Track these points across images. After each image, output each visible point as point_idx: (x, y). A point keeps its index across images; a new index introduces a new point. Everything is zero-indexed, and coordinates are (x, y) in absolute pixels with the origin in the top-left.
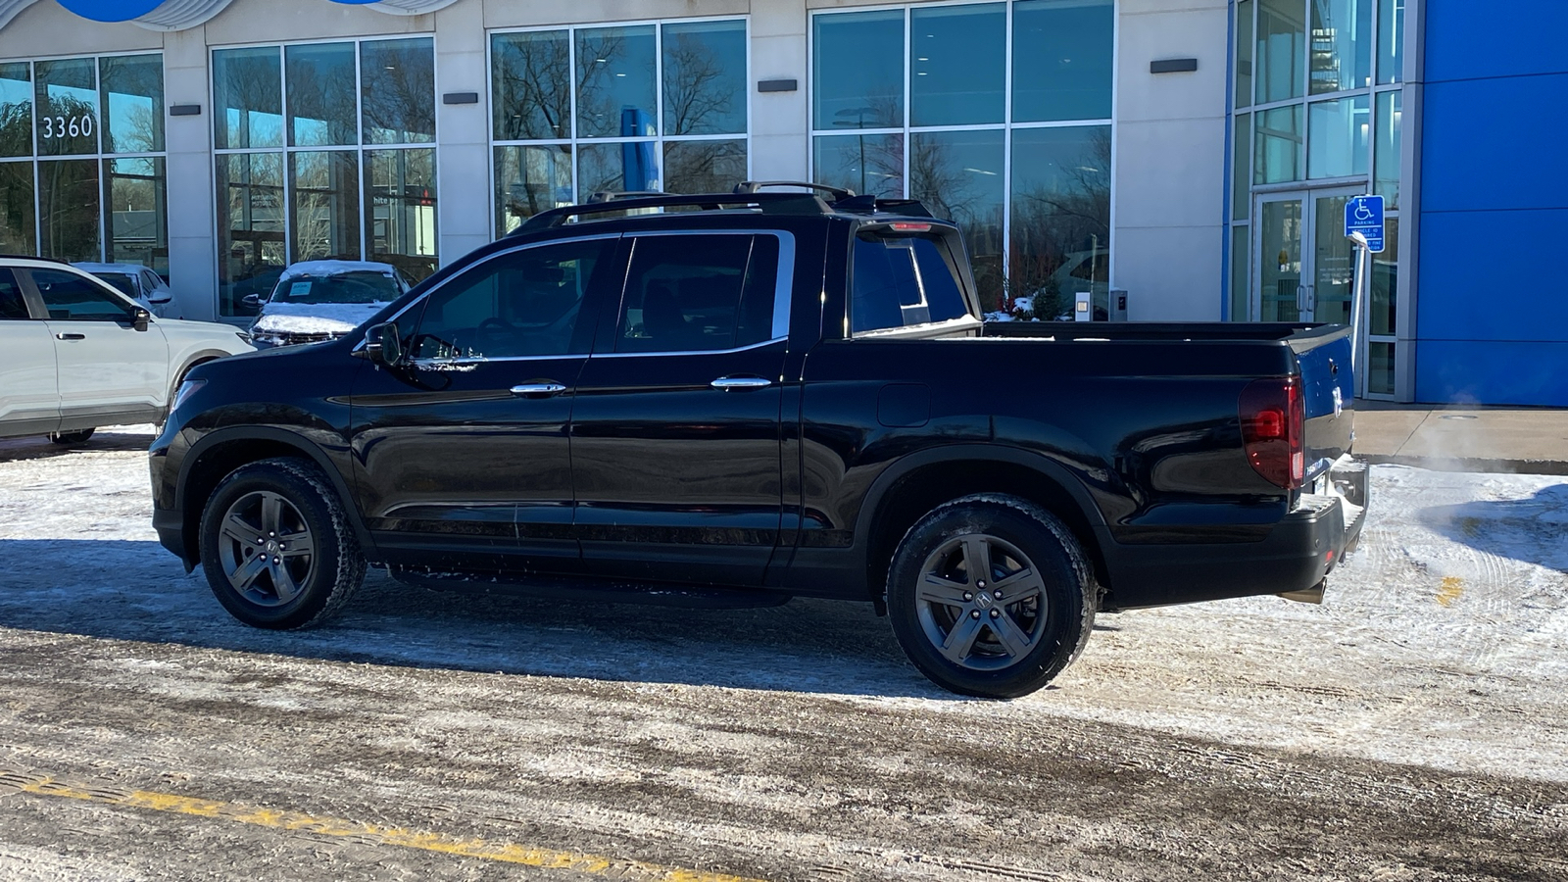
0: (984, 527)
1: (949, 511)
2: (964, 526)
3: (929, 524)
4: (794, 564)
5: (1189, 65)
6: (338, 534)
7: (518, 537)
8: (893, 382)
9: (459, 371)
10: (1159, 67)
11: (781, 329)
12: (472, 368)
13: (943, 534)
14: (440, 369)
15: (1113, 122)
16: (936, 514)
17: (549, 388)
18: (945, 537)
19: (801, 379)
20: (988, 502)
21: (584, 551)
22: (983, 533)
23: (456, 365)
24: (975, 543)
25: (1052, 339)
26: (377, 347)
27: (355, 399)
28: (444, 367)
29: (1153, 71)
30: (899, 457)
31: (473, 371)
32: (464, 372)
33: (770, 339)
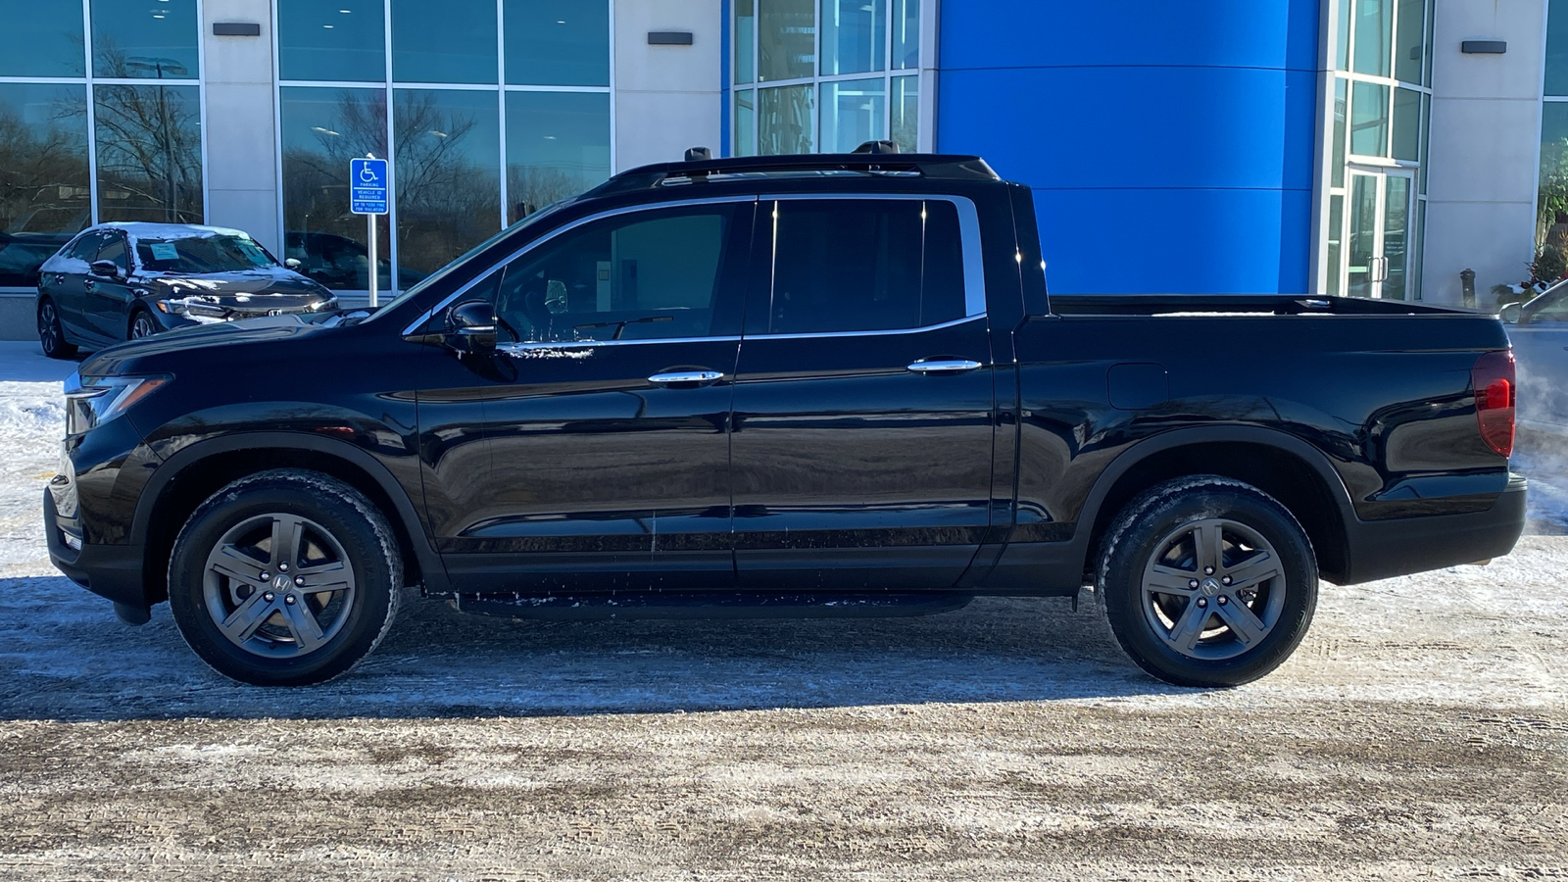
0: (1223, 511)
1: (1182, 497)
2: (1200, 511)
3: (1159, 511)
4: (1003, 561)
5: (685, 39)
6: (389, 561)
7: (653, 551)
8: (1120, 361)
9: (570, 357)
10: (656, 38)
11: (976, 306)
12: (587, 353)
13: (1177, 521)
14: (541, 355)
15: (611, 90)
16: (1166, 499)
17: (704, 376)
18: (1178, 524)
19: (1015, 360)
20: (1222, 485)
21: (738, 562)
22: (1220, 517)
23: (562, 350)
24: (1207, 528)
25: (1272, 314)
26: (491, 331)
27: (421, 393)
28: (545, 353)
29: (650, 42)
30: (1137, 440)
31: (588, 357)
32: (577, 359)
33: (964, 316)
